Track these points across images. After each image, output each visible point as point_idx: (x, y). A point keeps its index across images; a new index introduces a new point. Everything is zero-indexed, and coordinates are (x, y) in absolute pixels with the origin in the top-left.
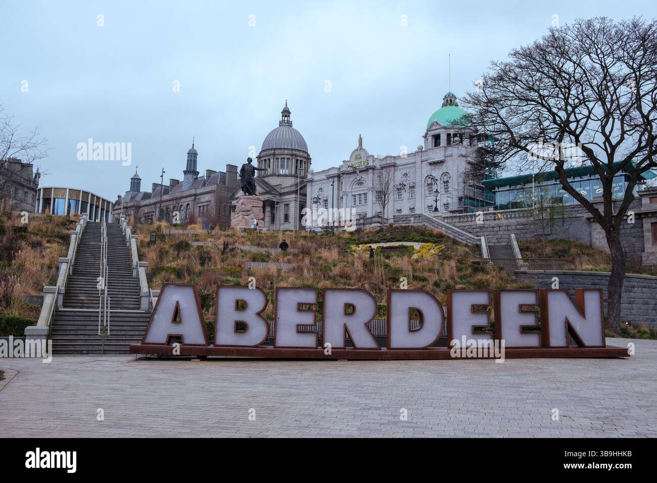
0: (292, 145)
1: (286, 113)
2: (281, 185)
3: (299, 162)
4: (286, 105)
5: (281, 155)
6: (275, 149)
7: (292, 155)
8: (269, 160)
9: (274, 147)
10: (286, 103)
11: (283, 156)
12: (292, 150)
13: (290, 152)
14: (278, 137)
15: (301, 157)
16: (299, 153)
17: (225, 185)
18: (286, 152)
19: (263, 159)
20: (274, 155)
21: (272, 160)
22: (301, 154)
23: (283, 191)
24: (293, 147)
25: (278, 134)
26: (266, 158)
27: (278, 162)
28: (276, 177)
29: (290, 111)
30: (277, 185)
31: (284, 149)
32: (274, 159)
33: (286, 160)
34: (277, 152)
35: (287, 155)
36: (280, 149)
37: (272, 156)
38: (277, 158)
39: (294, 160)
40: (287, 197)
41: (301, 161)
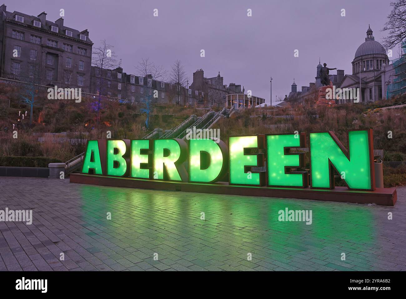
0: (373, 52)
1: (370, 32)
2: (367, 77)
3: (379, 61)
4: (369, 27)
5: (366, 59)
6: (362, 56)
7: (373, 58)
8: (359, 63)
9: (362, 55)
10: (369, 26)
11: (367, 60)
12: (373, 54)
13: (372, 56)
14: (364, 48)
15: (380, 58)
16: (378, 55)
17: (337, 82)
18: (369, 56)
19: (355, 63)
20: (362, 59)
21: (360, 63)
22: (380, 56)
23: (368, 81)
24: (374, 53)
25: (364, 47)
26: (357, 62)
27: (365, 63)
28: (364, 73)
29: (372, 31)
30: (364, 78)
31: (368, 55)
32: (362, 62)
33: (370, 62)
34: (363, 57)
35: (370, 58)
36: (366, 55)
37: (360, 61)
38: (364, 61)
39: (375, 61)
40: (370, 84)
41: (381, 60)
